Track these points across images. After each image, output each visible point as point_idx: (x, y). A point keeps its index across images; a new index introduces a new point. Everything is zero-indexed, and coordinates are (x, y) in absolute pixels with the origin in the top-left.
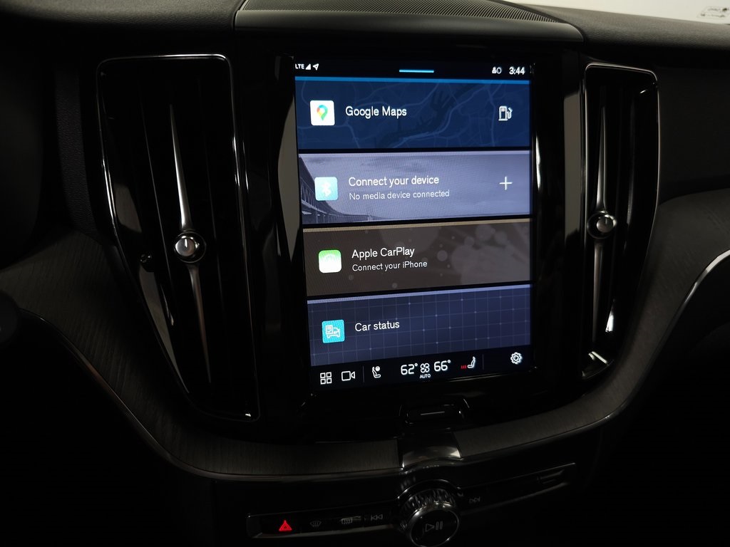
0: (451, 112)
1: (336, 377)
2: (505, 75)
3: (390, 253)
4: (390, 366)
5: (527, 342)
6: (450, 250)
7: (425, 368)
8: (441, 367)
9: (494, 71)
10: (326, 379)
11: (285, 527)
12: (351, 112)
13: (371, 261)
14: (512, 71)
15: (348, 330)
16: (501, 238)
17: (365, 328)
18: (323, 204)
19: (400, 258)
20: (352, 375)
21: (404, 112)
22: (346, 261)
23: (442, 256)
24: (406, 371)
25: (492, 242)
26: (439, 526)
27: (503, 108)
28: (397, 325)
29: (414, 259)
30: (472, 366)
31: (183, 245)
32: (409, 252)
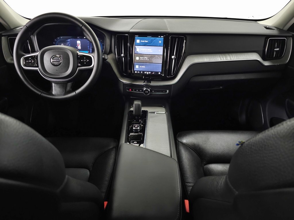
0: (153, 42)
1: (137, 72)
2: (160, 37)
3: (145, 58)
4: (143, 72)
5: (161, 71)
6: (152, 58)
7: (148, 73)
8: (150, 73)
9: (159, 37)
10: (136, 72)
11: (130, 90)
12: (141, 41)
13: (142, 59)
14: (161, 37)
15: (139, 67)
16: (158, 57)
17: (141, 67)
18: (137, 51)
19: (146, 59)
20: (139, 72)
21: (147, 41)
22: (139, 58)
23: (151, 59)
24: (145, 73)
25: (157, 58)
26: (147, 92)
27: (160, 41)
28: (145, 67)
29: (148, 59)
30: (153, 73)
31: (122, 55)
32: (147, 58)
